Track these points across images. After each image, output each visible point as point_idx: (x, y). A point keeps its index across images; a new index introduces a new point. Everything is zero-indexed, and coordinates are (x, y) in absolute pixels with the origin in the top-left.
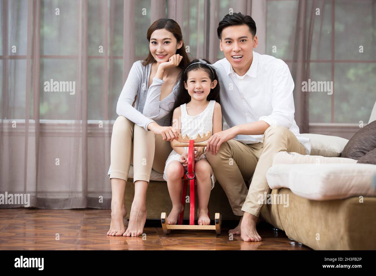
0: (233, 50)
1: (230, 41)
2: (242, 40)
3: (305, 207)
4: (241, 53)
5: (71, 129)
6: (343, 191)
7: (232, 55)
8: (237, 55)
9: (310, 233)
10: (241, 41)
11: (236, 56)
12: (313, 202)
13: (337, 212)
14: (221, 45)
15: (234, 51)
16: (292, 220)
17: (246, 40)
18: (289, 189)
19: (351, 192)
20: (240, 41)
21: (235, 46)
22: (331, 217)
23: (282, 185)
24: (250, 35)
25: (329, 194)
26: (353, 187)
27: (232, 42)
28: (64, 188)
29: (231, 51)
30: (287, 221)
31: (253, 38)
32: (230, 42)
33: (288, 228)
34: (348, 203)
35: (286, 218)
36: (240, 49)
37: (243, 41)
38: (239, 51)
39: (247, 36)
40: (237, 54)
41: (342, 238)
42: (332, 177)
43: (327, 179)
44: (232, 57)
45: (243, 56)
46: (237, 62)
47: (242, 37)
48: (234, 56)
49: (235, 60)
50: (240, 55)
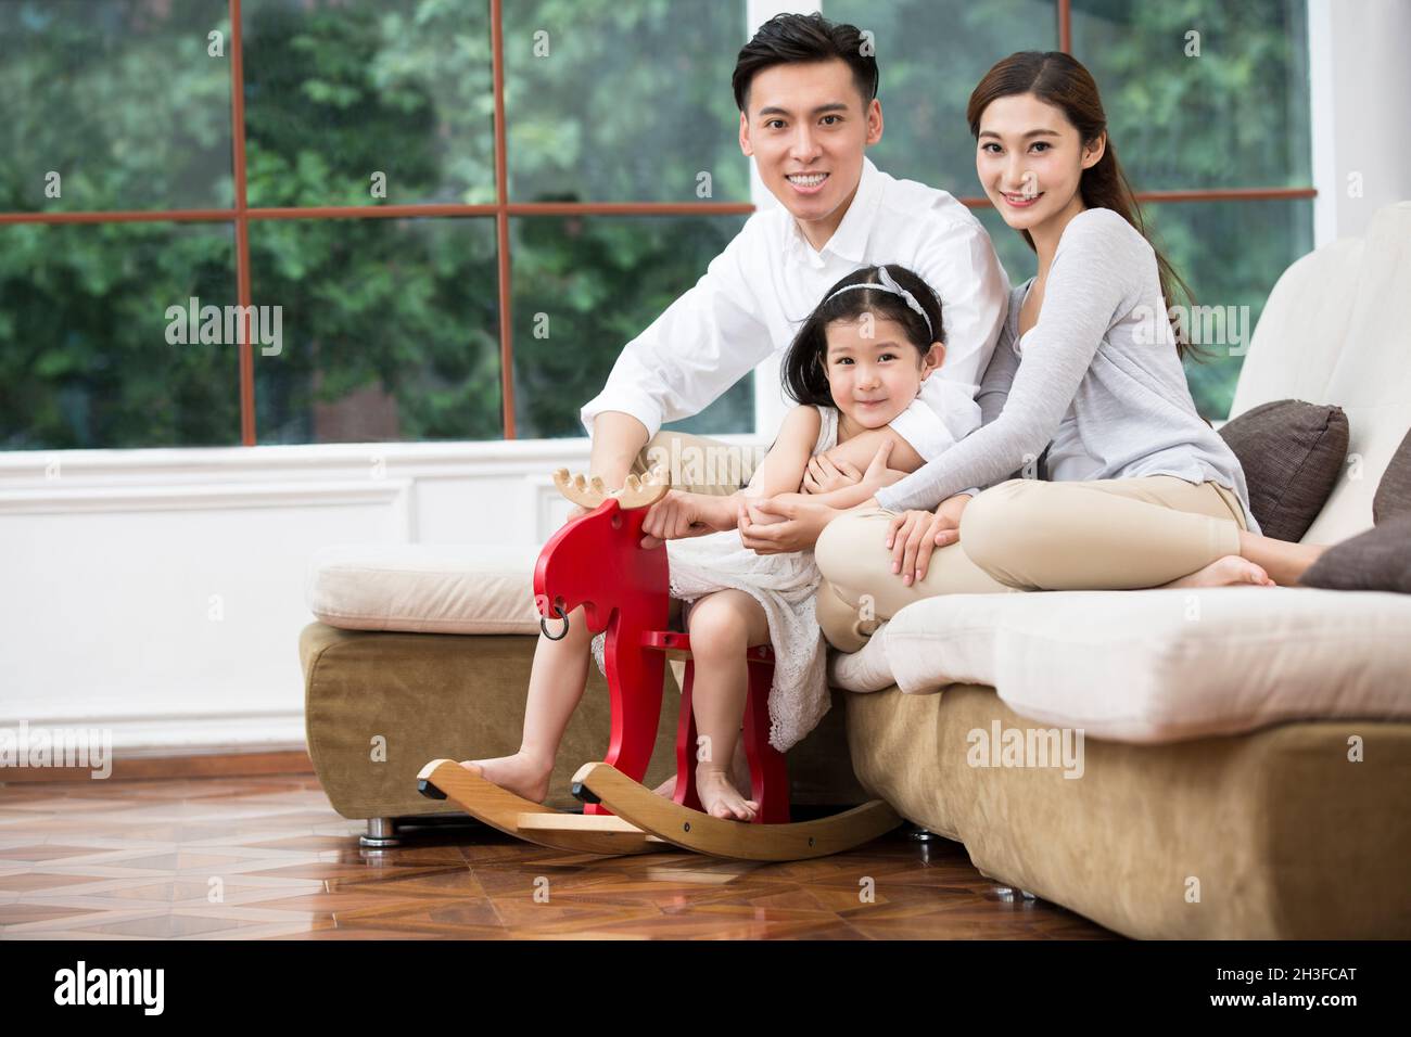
0: (794, 153)
2: (826, 117)
4: (822, 167)
6: (1241, 705)
7: (788, 173)
8: (808, 175)
9: (1090, 864)
10: (824, 121)
11: (800, 175)
14: (746, 134)
15: (797, 159)
16: (1005, 812)
17: (840, 119)
19: (1273, 706)
20: (820, 122)
21: (800, 140)
22: (1184, 804)
24: (854, 101)
27: (788, 124)
29: (784, 157)
30: (977, 810)
31: (865, 110)
32: (779, 124)
33: (981, 840)
34: (1263, 747)
35: (974, 798)
36: (819, 152)
37: (830, 120)
38: (816, 158)
39: (845, 104)
40: (809, 170)
41: (1241, 889)
42: (1193, 651)
43: (1174, 660)
44: (787, 177)
45: (828, 174)
46: (806, 196)
47: (828, 108)
48: (796, 175)
49: (800, 189)
50: (820, 174)
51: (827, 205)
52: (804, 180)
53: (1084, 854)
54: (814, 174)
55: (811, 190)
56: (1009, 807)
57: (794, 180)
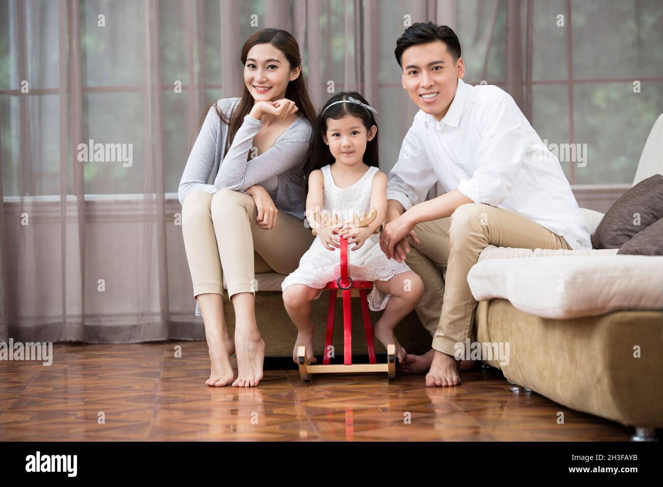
0: (421, 85)
1: (415, 71)
2: (435, 67)
3: (537, 329)
4: (435, 89)
5: (138, 210)
6: (599, 303)
7: (421, 94)
8: (429, 94)
9: (546, 373)
10: (434, 69)
11: (426, 94)
12: (548, 322)
13: (590, 336)
14: (403, 78)
15: (423, 87)
17: (441, 67)
18: (506, 301)
19: (613, 304)
20: (432, 70)
22: (579, 345)
23: (495, 294)
24: (448, 59)
25: (575, 308)
26: (614, 295)
27: (418, 73)
28: (129, 308)
29: (417, 87)
31: (455, 63)
32: (415, 72)
34: (607, 321)
36: (433, 83)
37: (437, 68)
38: (432, 86)
39: (443, 60)
40: (429, 92)
41: (599, 381)
42: (579, 280)
43: (572, 283)
44: (421, 96)
45: (438, 93)
46: (429, 103)
47: (435, 63)
48: (424, 94)
49: (426, 100)
50: (434, 93)
51: (439, 107)
52: (428, 96)
53: (543, 369)
54: (432, 93)
55: (431, 100)
56: (516, 351)
57: (423, 96)
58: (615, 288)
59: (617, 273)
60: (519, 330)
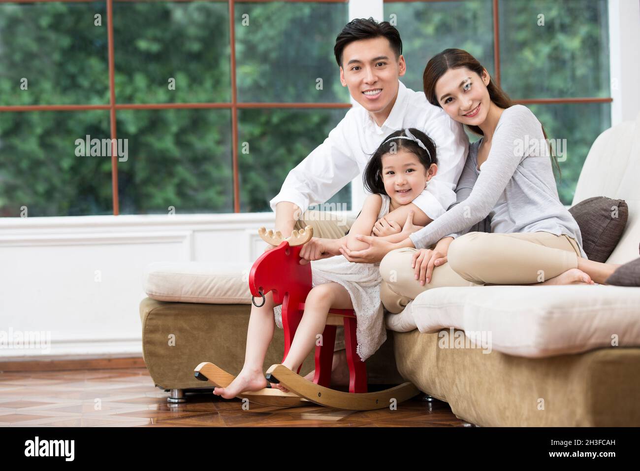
0: (365, 81)
1: (358, 66)
2: (378, 63)
3: (497, 367)
4: (378, 86)
6: (578, 341)
7: (364, 90)
8: (373, 90)
9: (508, 413)
10: (378, 65)
11: (369, 91)
12: (510, 360)
13: (566, 377)
14: (343, 76)
15: (367, 83)
16: (468, 389)
17: (385, 64)
19: (593, 341)
20: (376, 66)
21: (367, 74)
22: (552, 386)
24: (391, 55)
26: (595, 332)
27: (361, 68)
29: (361, 83)
30: (455, 388)
31: (397, 60)
32: (357, 68)
33: (457, 401)
34: (589, 360)
35: (453, 382)
36: (376, 79)
37: (380, 64)
38: (375, 82)
39: (387, 56)
40: (373, 88)
42: (556, 315)
43: (548, 319)
44: (363, 92)
45: (382, 90)
46: (373, 100)
47: (379, 58)
48: (367, 91)
49: (369, 97)
50: (378, 89)
51: (382, 104)
52: (371, 93)
53: (505, 408)
54: (375, 90)
55: (374, 97)
56: (470, 387)
57: (366, 93)
58: (596, 323)
59: (598, 307)
60: (474, 365)
